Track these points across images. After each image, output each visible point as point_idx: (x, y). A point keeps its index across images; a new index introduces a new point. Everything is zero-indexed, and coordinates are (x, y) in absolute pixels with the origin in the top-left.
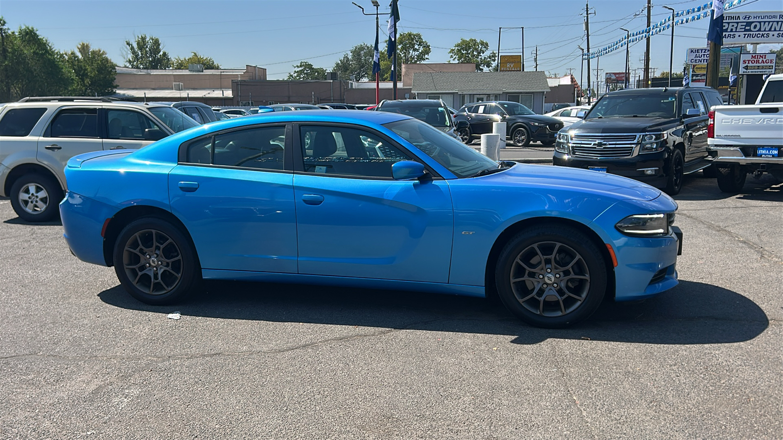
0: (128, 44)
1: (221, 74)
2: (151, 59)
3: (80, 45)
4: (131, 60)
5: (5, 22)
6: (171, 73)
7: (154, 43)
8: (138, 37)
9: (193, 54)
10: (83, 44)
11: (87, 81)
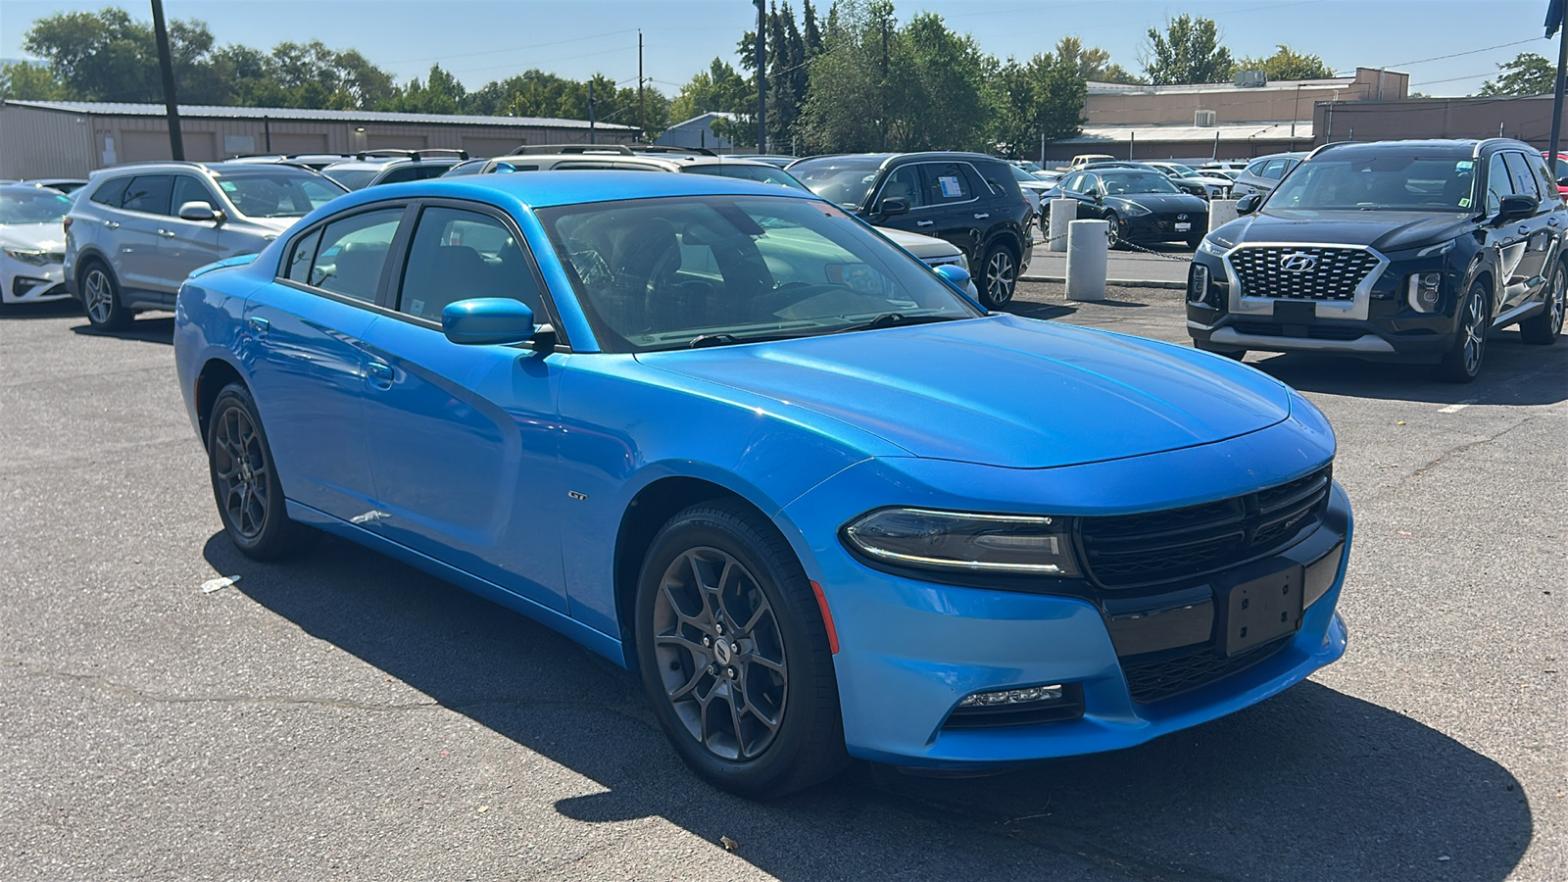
0: (1153, 35)
1: (1298, 90)
2: (1193, 64)
3: (1062, 41)
4: (1155, 66)
5: (892, 8)
6: (1196, 91)
7: (1202, 31)
8: (1173, 20)
9: (1281, 49)
10: (1068, 40)
11: (1032, 112)
